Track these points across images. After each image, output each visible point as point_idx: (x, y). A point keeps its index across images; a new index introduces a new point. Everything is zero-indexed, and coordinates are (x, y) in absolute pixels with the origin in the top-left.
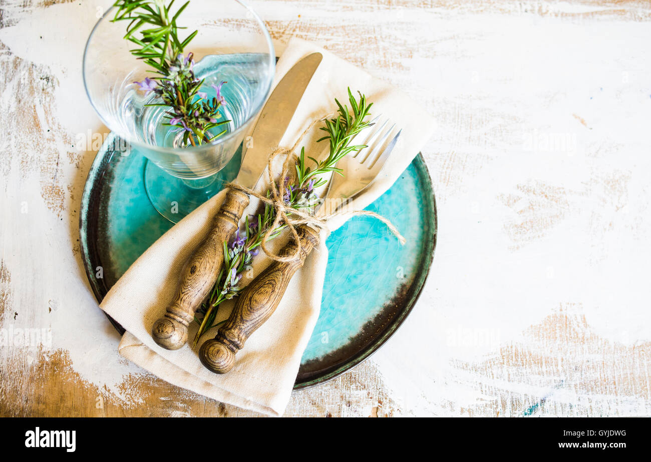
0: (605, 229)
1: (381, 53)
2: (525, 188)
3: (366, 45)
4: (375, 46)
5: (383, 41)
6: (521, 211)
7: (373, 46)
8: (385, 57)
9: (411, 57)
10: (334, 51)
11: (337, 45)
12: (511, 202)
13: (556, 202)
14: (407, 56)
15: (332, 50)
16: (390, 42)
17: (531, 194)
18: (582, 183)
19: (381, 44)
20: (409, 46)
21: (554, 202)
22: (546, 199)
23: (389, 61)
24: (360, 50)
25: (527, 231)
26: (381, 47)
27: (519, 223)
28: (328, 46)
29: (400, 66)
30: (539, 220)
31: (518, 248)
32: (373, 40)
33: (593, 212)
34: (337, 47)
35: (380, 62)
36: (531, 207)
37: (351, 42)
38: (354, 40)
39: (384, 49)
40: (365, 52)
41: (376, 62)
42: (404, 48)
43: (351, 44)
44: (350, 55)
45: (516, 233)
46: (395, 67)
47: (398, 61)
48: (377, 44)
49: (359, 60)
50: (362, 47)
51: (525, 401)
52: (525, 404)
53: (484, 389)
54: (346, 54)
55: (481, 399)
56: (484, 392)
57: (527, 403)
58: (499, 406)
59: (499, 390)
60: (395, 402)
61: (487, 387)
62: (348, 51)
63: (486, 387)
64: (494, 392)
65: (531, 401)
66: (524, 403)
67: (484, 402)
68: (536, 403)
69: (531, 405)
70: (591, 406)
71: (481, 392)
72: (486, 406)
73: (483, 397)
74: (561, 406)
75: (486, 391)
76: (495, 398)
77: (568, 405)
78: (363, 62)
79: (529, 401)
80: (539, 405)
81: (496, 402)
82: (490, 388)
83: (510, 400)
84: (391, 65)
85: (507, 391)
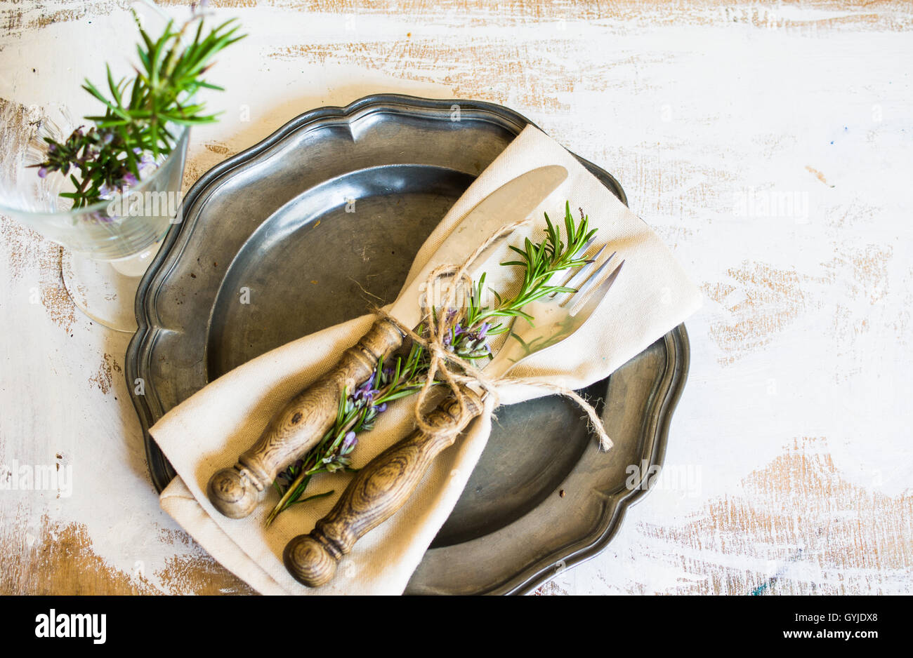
0: (856, 331)
1: (528, 85)
2: (740, 274)
3: (505, 75)
4: (519, 75)
5: (531, 68)
6: (735, 308)
7: (515, 76)
8: (533, 91)
9: (572, 89)
10: (460, 84)
11: (465, 74)
12: (720, 294)
13: (786, 293)
14: (566, 89)
15: (456, 82)
16: (540, 69)
17: (749, 282)
18: (821, 264)
19: (527, 72)
20: (568, 75)
21: (782, 294)
22: (770, 289)
23: (539, 97)
24: (497, 82)
25: (745, 335)
26: (527, 77)
27: (732, 324)
28: (451, 77)
29: (555, 103)
30: (761, 320)
31: (732, 360)
32: (516, 67)
33: (838, 307)
34: (464, 78)
35: (526, 97)
36: (749, 301)
37: (484, 70)
38: (489, 68)
39: (532, 79)
40: (504, 85)
41: (521, 98)
42: (561, 77)
43: (482, 73)
44: (484, 88)
45: (729, 339)
46: (549, 105)
47: (552, 96)
48: (521, 72)
49: (496, 96)
50: (500, 77)
51: (747, 581)
52: (747, 584)
53: (687, 565)
54: (478, 87)
55: (685, 580)
56: (688, 569)
57: (750, 583)
58: (710, 589)
59: (709, 566)
60: (560, 587)
61: (692, 562)
62: (480, 83)
63: (690, 562)
64: (702, 568)
65: (755, 581)
66: (745, 584)
67: (689, 584)
68: (763, 582)
69: (756, 586)
70: (842, 586)
71: (683, 570)
72: (691, 589)
73: (687, 576)
74: (800, 586)
75: (690, 567)
76: (704, 578)
77: (809, 584)
78: (502, 99)
79: (753, 581)
80: (768, 585)
81: (706, 582)
82: (697, 563)
83: (726, 580)
84: (543, 102)
85: (721, 567)
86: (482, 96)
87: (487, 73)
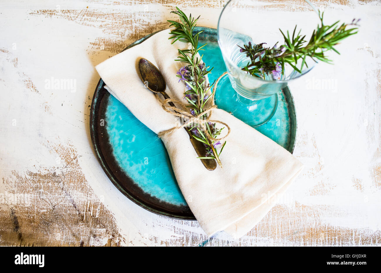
1: (134, 29)
3: (125, 25)
4: (131, 25)
5: (136, 23)
7: (129, 26)
10: (106, 28)
11: (108, 24)
14: (149, 32)
15: (104, 27)
16: (140, 23)
19: (134, 24)
20: (151, 26)
23: (138, 35)
24: (121, 28)
26: (134, 26)
28: (102, 25)
32: (130, 22)
34: (108, 26)
38: (118, 22)
40: (124, 29)
42: (148, 27)
43: (116, 24)
44: (115, 30)
48: (132, 24)
49: (120, 34)
50: (122, 26)
51: (200, 238)
52: (200, 240)
53: (176, 230)
54: (113, 30)
55: (174, 236)
56: (176, 232)
57: (202, 239)
58: (184, 241)
59: (185, 231)
60: (122, 236)
62: (114, 28)
63: (177, 229)
64: (182, 232)
65: (204, 238)
66: (199, 239)
67: (175, 238)
68: (207, 239)
69: (204, 241)
70: (240, 243)
71: (174, 232)
72: (177, 240)
73: (176, 235)
74: (222, 242)
75: (177, 231)
76: (182, 236)
77: (226, 241)
78: (122, 35)
79: (203, 238)
80: (209, 241)
81: (183, 238)
82: (180, 230)
83: (191, 237)
84: (139, 37)
85: (190, 232)
86: (114, 33)
87: (117, 24)
